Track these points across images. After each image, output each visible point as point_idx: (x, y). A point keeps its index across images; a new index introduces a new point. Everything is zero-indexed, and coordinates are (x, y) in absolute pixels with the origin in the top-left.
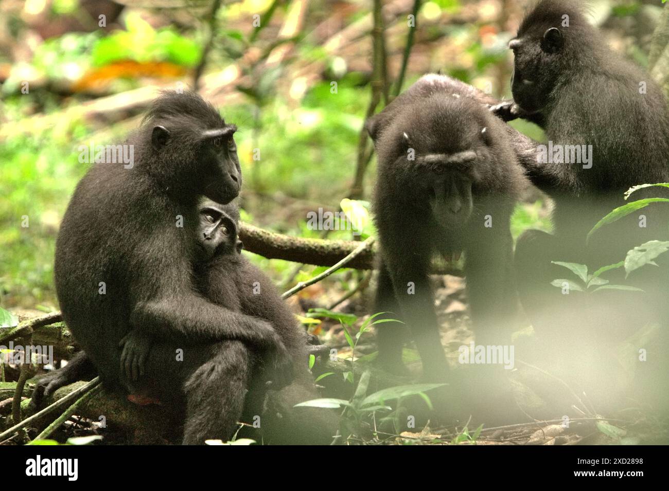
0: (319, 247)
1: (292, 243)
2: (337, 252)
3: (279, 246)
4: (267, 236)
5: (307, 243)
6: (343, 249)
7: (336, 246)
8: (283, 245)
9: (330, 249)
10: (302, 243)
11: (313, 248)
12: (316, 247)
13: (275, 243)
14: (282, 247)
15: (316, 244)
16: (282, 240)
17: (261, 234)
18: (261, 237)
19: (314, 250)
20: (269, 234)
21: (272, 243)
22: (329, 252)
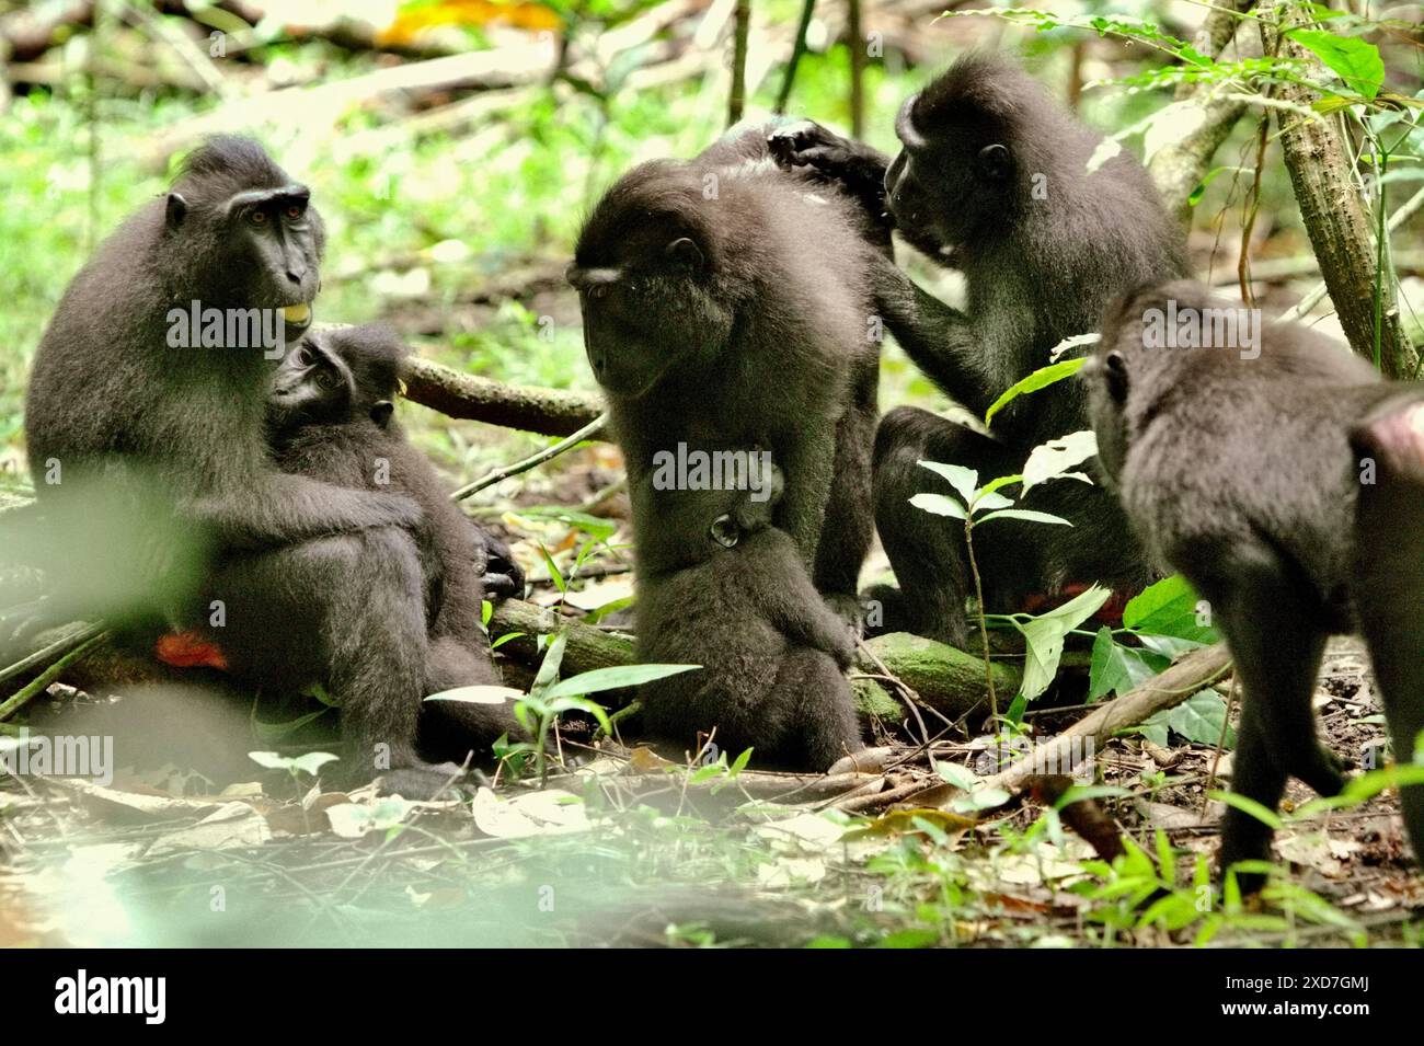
0: (545, 402)
1: (495, 393)
2: (577, 413)
3: (471, 397)
4: (452, 379)
5: (523, 394)
6: (588, 407)
7: (576, 402)
8: (479, 396)
9: (565, 406)
10: (515, 392)
11: (535, 403)
12: (539, 402)
13: (464, 391)
14: (475, 398)
15: (540, 397)
16: (478, 386)
17: (440, 374)
18: (440, 379)
19: (537, 407)
20: (454, 375)
21: (459, 390)
22: (564, 412)
